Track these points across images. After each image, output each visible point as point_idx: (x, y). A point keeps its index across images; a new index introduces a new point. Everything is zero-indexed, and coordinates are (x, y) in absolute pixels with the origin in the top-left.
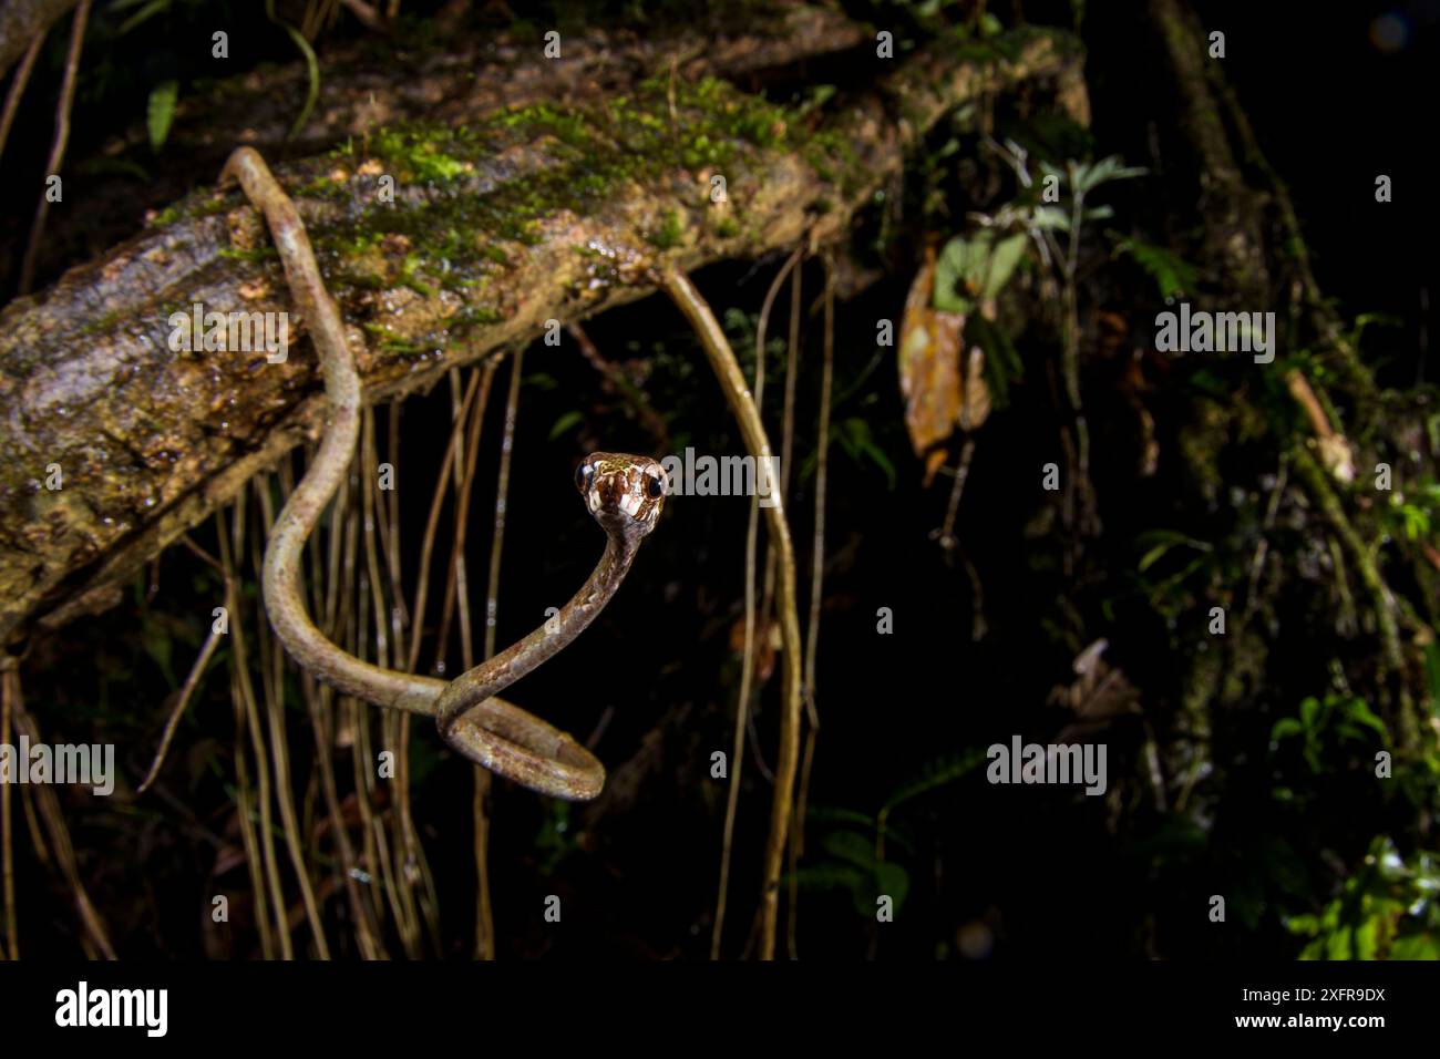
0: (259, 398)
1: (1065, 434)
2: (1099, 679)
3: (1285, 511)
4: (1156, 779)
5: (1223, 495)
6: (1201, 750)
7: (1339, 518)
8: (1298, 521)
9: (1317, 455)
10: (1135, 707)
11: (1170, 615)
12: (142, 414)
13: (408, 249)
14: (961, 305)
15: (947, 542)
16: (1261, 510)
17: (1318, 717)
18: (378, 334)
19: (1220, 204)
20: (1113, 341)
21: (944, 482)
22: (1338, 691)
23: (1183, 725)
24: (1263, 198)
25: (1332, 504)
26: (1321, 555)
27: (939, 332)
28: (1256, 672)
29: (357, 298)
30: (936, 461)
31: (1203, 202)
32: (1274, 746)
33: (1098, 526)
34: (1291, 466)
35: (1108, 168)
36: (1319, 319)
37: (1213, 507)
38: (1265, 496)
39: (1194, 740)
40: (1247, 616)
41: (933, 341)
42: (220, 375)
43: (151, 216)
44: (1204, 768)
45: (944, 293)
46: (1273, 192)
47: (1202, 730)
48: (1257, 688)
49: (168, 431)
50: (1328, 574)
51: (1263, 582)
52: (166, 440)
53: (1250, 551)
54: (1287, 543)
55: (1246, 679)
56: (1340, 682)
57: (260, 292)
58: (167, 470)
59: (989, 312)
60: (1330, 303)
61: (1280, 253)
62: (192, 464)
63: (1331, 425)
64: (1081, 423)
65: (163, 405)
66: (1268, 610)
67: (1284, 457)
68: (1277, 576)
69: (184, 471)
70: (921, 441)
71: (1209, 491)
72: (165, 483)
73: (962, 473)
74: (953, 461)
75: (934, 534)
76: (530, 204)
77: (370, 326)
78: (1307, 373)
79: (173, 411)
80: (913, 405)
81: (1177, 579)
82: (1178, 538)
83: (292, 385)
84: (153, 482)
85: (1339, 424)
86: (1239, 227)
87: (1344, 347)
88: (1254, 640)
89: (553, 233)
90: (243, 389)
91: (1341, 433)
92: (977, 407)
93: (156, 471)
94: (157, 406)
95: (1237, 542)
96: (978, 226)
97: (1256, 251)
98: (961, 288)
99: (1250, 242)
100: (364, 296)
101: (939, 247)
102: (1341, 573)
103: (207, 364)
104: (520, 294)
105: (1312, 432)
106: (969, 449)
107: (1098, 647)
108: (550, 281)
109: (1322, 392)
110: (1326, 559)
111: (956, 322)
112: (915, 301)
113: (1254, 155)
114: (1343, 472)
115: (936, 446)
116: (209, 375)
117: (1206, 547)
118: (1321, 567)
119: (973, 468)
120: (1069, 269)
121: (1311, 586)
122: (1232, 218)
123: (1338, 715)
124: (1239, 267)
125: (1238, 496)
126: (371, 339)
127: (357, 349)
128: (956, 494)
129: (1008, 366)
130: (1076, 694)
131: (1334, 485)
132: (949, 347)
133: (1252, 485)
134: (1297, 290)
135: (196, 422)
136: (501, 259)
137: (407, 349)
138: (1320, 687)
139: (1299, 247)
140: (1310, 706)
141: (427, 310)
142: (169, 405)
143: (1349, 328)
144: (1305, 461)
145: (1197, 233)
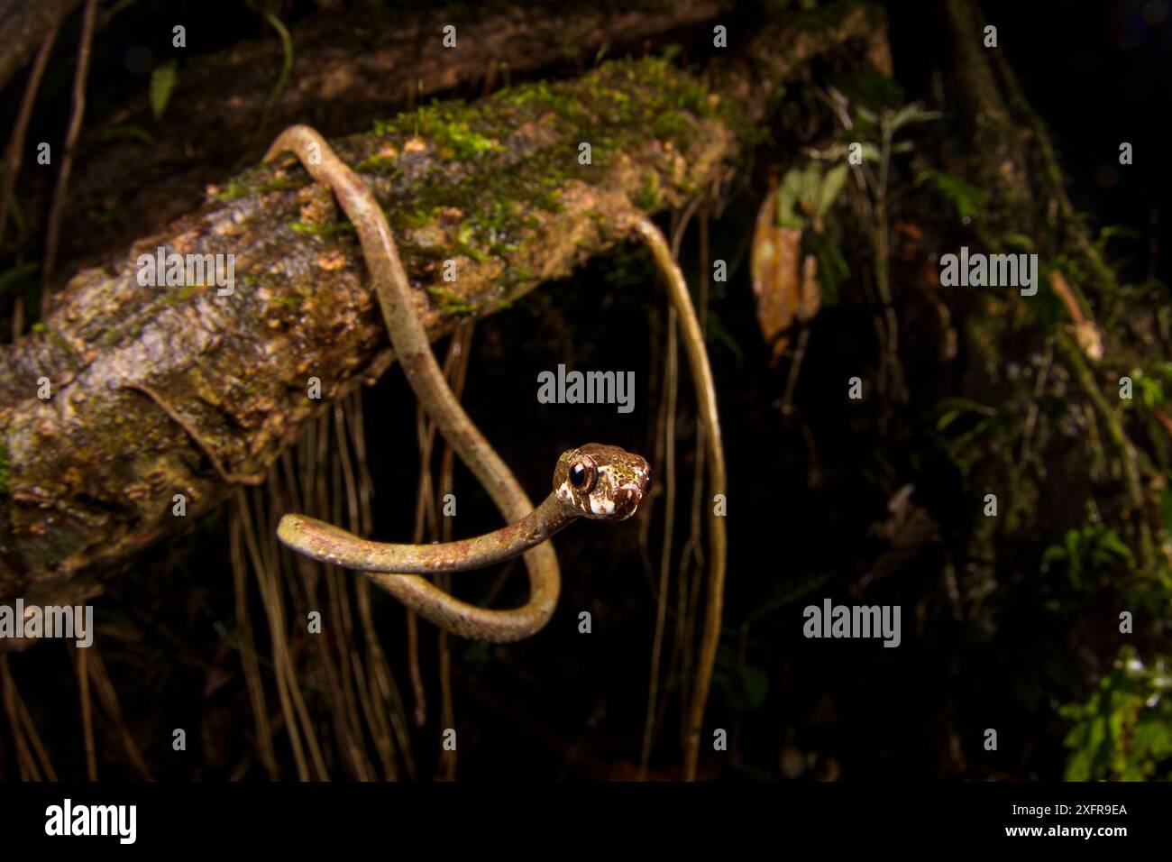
0: (338, 358)
1: (878, 322)
2: (908, 516)
3: (1050, 383)
4: (954, 594)
5: (1002, 371)
6: (988, 571)
7: (1093, 389)
8: (1060, 390)
9: (1073, 338)
10: (936, 538)
11: (964, 465)
12: (235, 381)
13: (460, 220)
14: (799, 222)
15: (787, 409)
16: (1032, 382)
17: (1080, 544)
18: (440, 296)
19: (992, 138)
20: (911, 247)
21: (786, 362)
22: (1093, 525)
23: (974, 552)
24: (1026, 134)
25: (1087, 378)
26: (1079, 417)
27: (782, 244)
28: (1030, 509)
29: (421, 266)
30: (781, 346)
31: (979, 137)
32: (1045, 568)
33: (905, 395)
34: (1055, 347)
35: (910, 113)
36: (1071, 230)
37: (994, 379)
38: (1036, 370)
39: (982, 563)
40: (1023, 465)
41: (777, 251)
42: (305, 342)
43: (212, 191)
44: (990, 585)
45: (785, 213)
46: (1033, 129)
47: (989, 555)
48: (1031, 522)
49: (258, 395)
50: (1083, 432)
51: (1034, 439)
52: (257, 401)
53: (1023, 414)
54: (1053, 408)
55: (1022, 514)
56: (1094, 517)
57: (339, 263)
58: (258, 428)
59: (819, 226)
60: (1081, 217)
61: (1040, 177)
62: (277, 419)
63: (1083, 313)
64: (891, 314)
65: (254, 371)
66: (1038, 461)
67: (1050, 340)
68: (1045, 434)
69: (271, 425)
70: (769, 331)
71: (991, 367)
72: (254, 438)
73: (799, 355)
74: (792, 346)
75: (777, 403)
76: (551, 176)
77: (433, 289)
78: (1065, 272)
79: (263, 376)
80: (763, 303)
81: (968, 437)
82: (970, 405)
83: (368, 346)
84: (244, 439)
85: (1090, 313)
86: (1009, 156)
87: (1094, 254)
88: (1028, 485)
89: (570, 200)
90: (325, 351)
91: (1091, 320)
92: (811, 302)
93: (248, 430)
94: (248, 371)
95: (1012, 406)
96: (809, 159)
97: (1022, 175)
98: (798, 209)
99: (1017, 169)
100: (428, 264)
101: (781, 176)
102: (1094, 431)
103: (292, 332)
104: (546, 254)
105: (1069, 320)
106: (804, 336)
107: (906, 491)
108: (568, 241)
109: (1077, 288)
110: (1081, 421)
111: (795, 236)
112: (764, 219)
113: (1018, 99)
114: (1094, 351)
115: (781, 334)
116: (295, 342)
117: (991, 412)
118: (1078, 427)
119: (808, 350)
120: (880, 192)
121: (1071, 443)
122: (1002, 149)
123: (1093, 544)
124: (1008, 188)
125: (1013, 371)
126: (433, 301)
127: (421, 310)
128: (794, 372)
129: (836, 270)
130: (890, 528)
131: (1088, 362)
132: (789, 255)
133: (1024, 362)
134: (1053, 206)
135: (283, 383)
136: (534, 224)
137: (463, 308)
138: (1079, 522)
139: (1055, 173)
140: (1073, 537)
141: (478, 273)
142: (260, 371)
143: (1095, 237)
144: (1065, 344)
145: (975, 161)
